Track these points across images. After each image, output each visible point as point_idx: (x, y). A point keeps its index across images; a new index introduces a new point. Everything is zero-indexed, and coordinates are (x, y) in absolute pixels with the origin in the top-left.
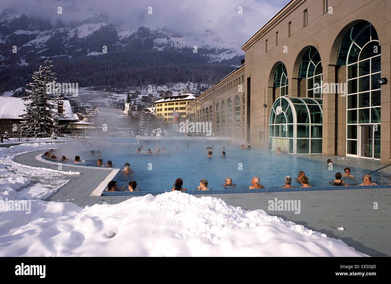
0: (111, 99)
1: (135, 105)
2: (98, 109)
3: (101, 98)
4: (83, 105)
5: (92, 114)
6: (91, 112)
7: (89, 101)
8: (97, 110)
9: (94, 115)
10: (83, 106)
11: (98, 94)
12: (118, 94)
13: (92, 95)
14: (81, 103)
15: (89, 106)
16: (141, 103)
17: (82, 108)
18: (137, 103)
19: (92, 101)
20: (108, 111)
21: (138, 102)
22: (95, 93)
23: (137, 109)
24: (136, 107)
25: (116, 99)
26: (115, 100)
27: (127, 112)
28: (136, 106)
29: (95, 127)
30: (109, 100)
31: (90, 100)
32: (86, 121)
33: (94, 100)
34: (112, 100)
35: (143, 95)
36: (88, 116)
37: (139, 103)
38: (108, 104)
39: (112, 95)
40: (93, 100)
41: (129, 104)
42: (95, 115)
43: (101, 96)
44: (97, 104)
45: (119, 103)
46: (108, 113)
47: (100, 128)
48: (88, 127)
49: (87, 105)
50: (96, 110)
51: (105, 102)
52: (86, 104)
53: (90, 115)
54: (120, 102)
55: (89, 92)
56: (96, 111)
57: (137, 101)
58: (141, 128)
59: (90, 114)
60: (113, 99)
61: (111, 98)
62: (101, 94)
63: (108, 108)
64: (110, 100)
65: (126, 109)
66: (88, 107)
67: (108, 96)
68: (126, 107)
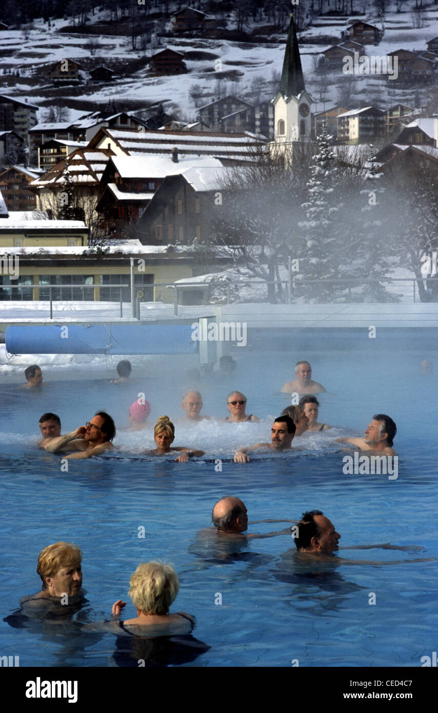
0: (208, 77)
1: (349, 109)
2: (116, 140)
3: (151, 74)
4: (52, 119)
5: (83, 168)
6: (77, 157)
7: (83, 98)
8: (114, 148)
9: (94, 174)
10: (49, 126)
11: (134, 56)
12: (250, 47)
13: (102, 60)
14: (42, 112)
15: (86, 124)
16: (385, 97)
17: (44, 139)
18: (361, 97)
19: (99, 97)
20: (170, 147)
21: (364, 91)
22: (118, 50)
23: (361, 129)
24: (354, 116)
25: (234, 76)
26: (228, 84)
27: (290, 148)
28: (355, 112)
29: (86, 248)
30: (196, 88)
31: (90, 90)
32: (50, 215)
33: (114, 89)
34: (213, 83)
35: (396, 47)
36: (62, 180)
37: (373, 96)
38: (189, 112)
39: (213, 57)
40: (107, 90)
41: (295, 106)
42: (100, 176)
43: (147, 67)
44: (130, 113)
45: (252, 100)
46: (175, 160)
47: (113, 249)
48: (46, 248)
49: (75, 117)
50: (103, 145)
51: (175, 99)
52: (63, 114)
53: (74, 179)
54: (258, 93)
55: (86, 47)
56: (108, 152)
57: (361, 85)
58: (309, 243)
59: (72, 168)
60: (220, 76)
61: (209, 72)
62: (149, 54)
63: (191, 132)
64: (202, 82)
65: (282, 132)
66: (76, 132)
67: (189, 63)
68: (282, 123)
